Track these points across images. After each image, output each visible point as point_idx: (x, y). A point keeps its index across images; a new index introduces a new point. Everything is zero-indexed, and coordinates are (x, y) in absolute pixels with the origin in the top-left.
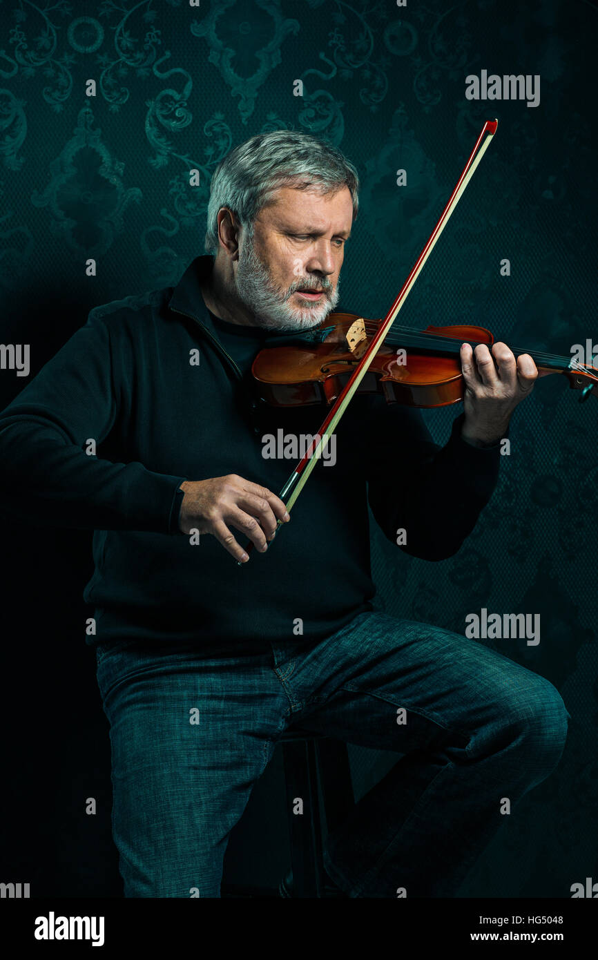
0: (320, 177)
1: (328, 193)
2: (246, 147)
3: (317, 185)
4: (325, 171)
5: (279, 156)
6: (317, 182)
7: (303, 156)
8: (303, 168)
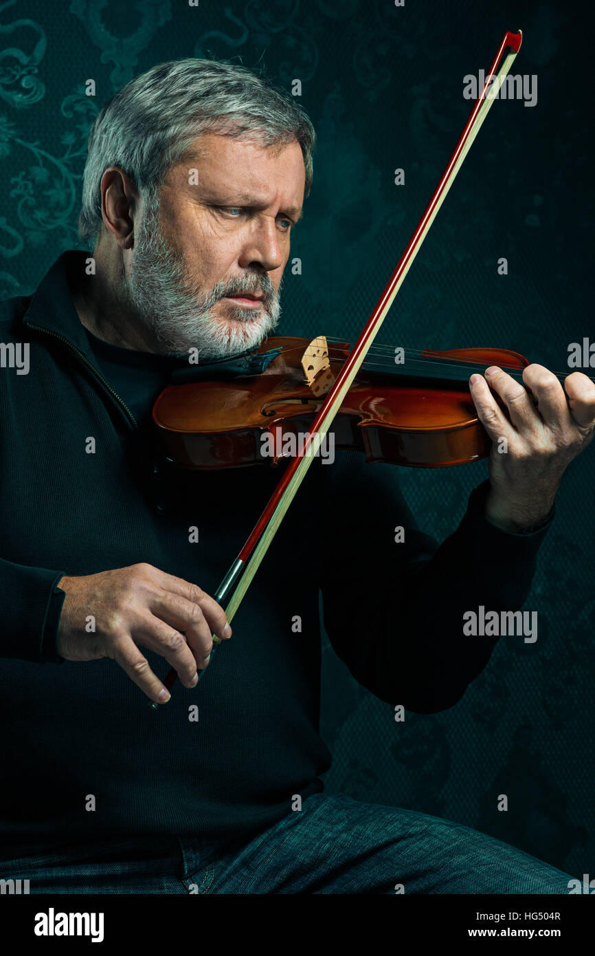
0: (262, 119)
1: (272, 145)
2: (145, 78)
3: (256, 132)
4: (267, 111)
5: (198, 87)
6: (256, 126)
7: (236, 89)
8: (235, 105)
